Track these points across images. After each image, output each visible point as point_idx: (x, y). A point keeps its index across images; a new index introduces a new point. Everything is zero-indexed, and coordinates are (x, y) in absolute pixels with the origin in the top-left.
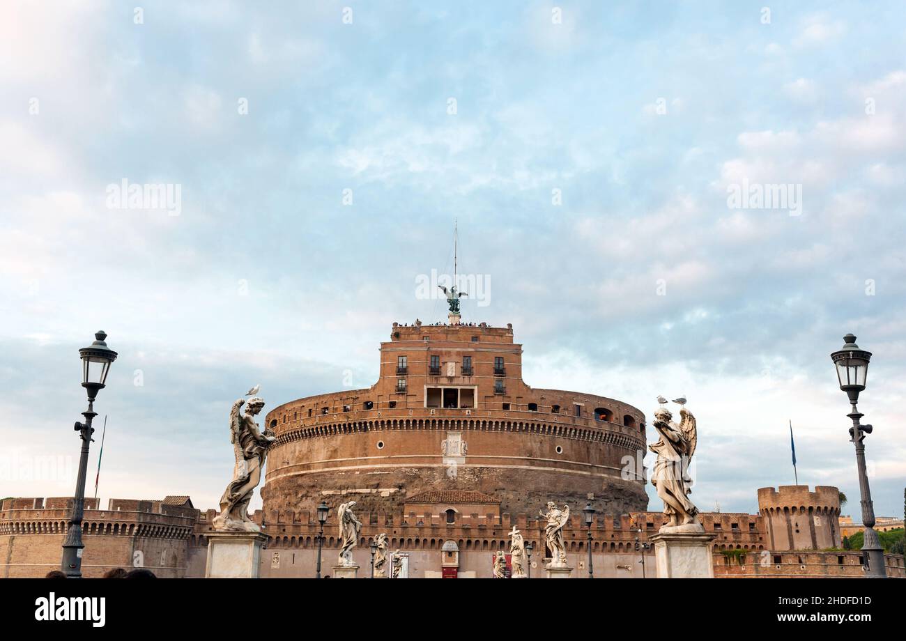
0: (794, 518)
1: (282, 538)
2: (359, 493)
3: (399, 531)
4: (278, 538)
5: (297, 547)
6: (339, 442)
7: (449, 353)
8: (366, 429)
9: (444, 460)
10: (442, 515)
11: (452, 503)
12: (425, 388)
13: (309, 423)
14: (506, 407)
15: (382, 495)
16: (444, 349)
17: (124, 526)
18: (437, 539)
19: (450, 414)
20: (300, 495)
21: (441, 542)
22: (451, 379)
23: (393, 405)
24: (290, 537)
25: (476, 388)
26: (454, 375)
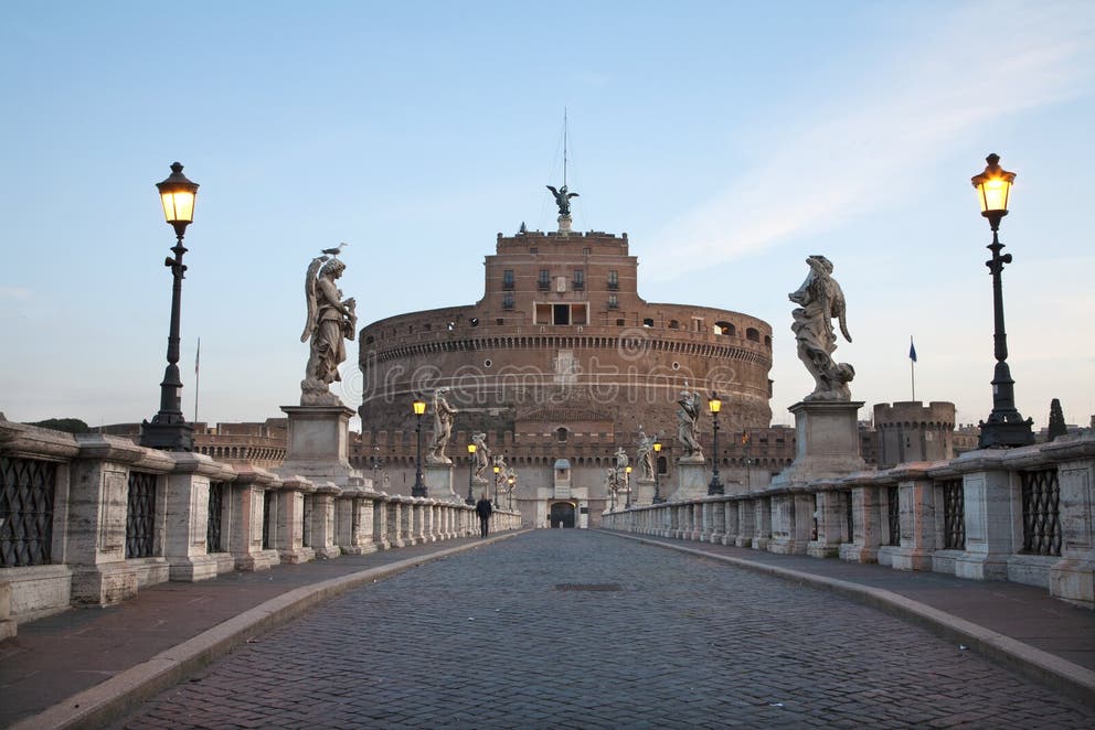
0: (906, 433)
1: (392, 459)
2: (468, 413)
3: (510, 449)
4: (388, 458)
5: (407, 467)
6: (443, 360)
7: (558, 267)
8: (472, 348)
9: (555, 379)
10: (553, 434)
11: (564, 421)
12: (534, 303)
13: (409, 341)
14: (620, 323)
15: (491, 414)
16: (553, 263)
17: (235, 449)
18: (549, 457)
19: (562, 331)
20: (404, 415)
21: (554, 460)
22: (561, 294)
23: (500, 322)
24: (400, 458)
25: (588, 304)
26: (564, 290)
